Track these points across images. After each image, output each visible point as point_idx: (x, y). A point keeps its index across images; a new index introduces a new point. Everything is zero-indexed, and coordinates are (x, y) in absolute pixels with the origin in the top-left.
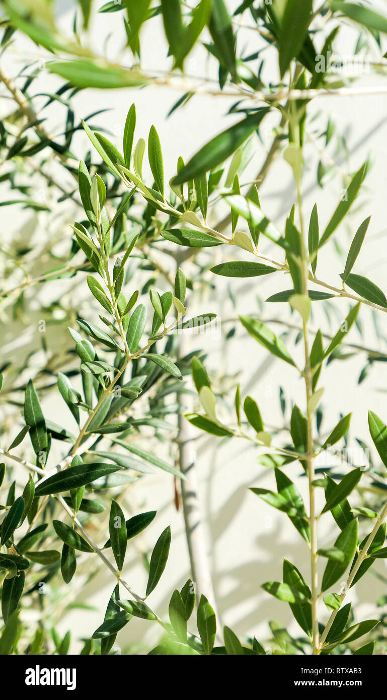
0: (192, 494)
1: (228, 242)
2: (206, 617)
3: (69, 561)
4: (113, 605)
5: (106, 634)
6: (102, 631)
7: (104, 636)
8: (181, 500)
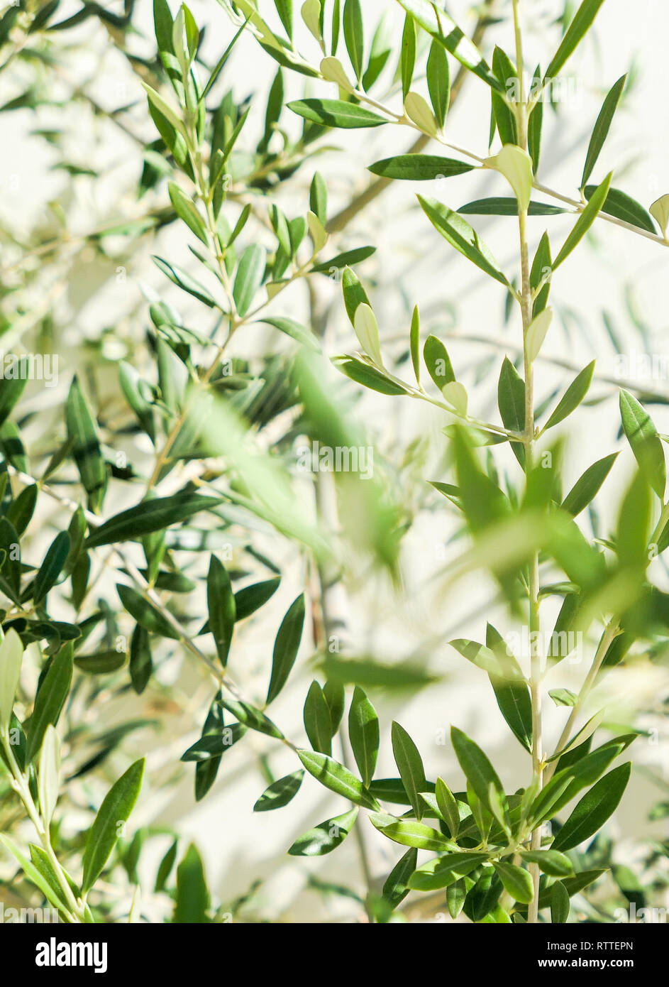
0: (339, 624)
1: (397, 120)
2: (362, 723)
3: (142, 662)
4: (213, 721)
5: (205, 755)
6: (198, 750)
7: (200, 759)
8: (322, 633)
